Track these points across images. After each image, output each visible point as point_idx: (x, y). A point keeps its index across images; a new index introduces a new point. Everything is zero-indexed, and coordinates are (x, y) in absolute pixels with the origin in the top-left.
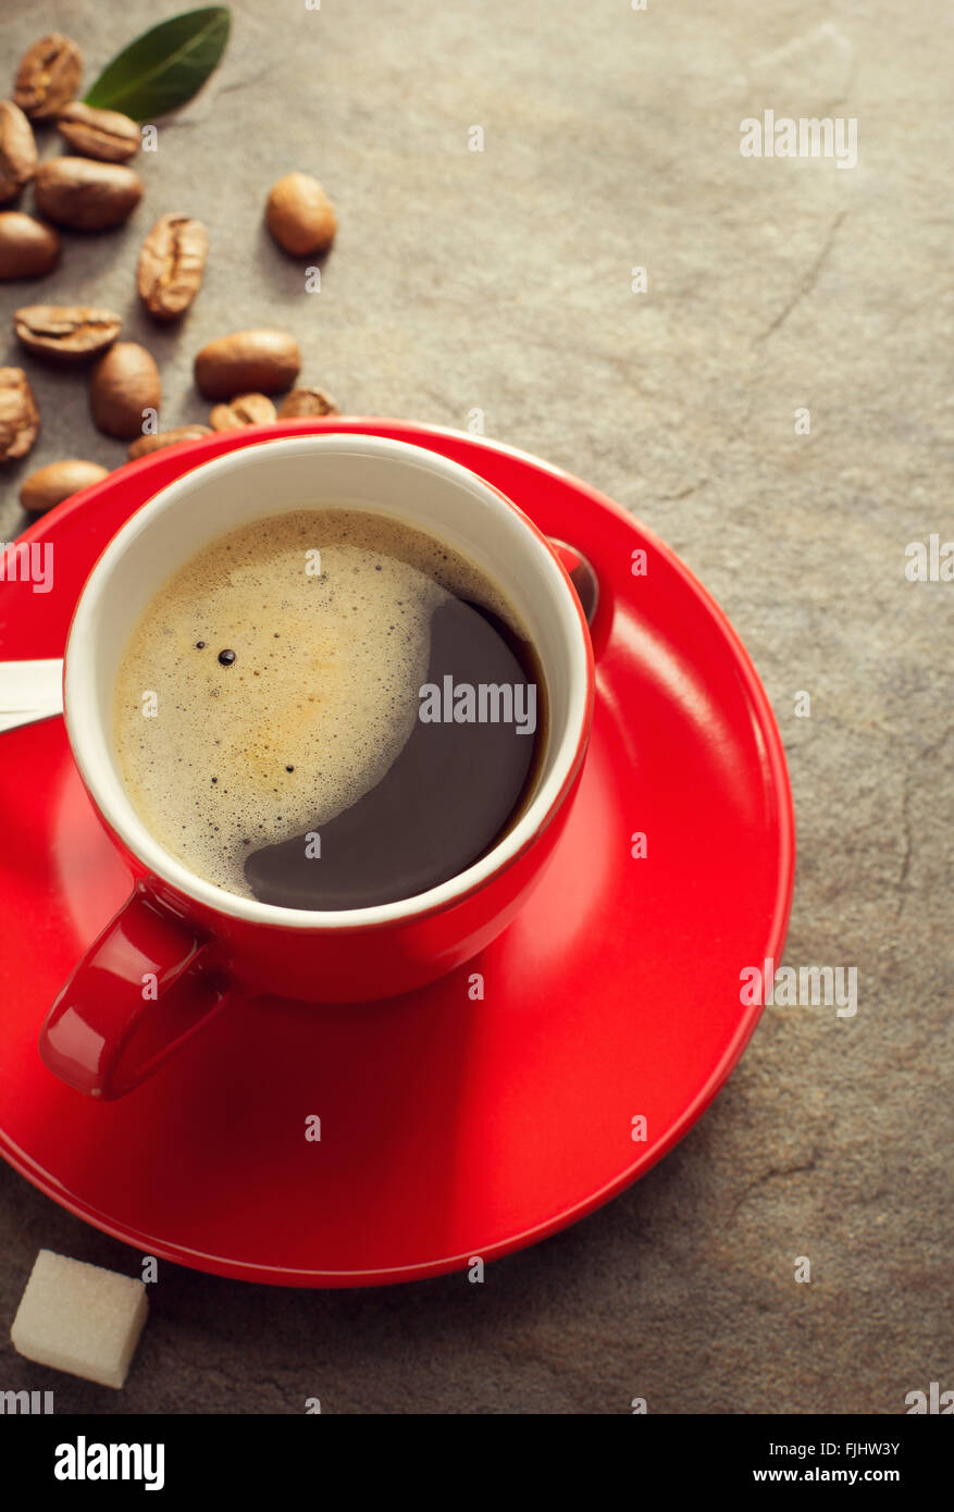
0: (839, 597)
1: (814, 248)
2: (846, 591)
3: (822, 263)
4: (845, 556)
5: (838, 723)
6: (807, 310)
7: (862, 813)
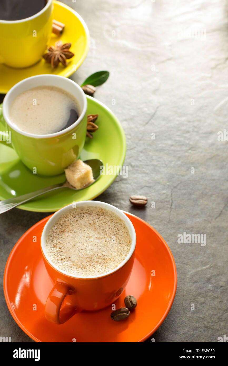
0: (159, 164)
1: (153, 111)
2: (160, 163)
3: (155, 114)
4: (160, 158)
5: (159, 183)
6: (152, 121)
7: (164, 197)
